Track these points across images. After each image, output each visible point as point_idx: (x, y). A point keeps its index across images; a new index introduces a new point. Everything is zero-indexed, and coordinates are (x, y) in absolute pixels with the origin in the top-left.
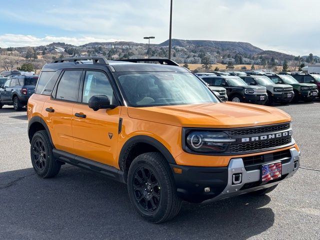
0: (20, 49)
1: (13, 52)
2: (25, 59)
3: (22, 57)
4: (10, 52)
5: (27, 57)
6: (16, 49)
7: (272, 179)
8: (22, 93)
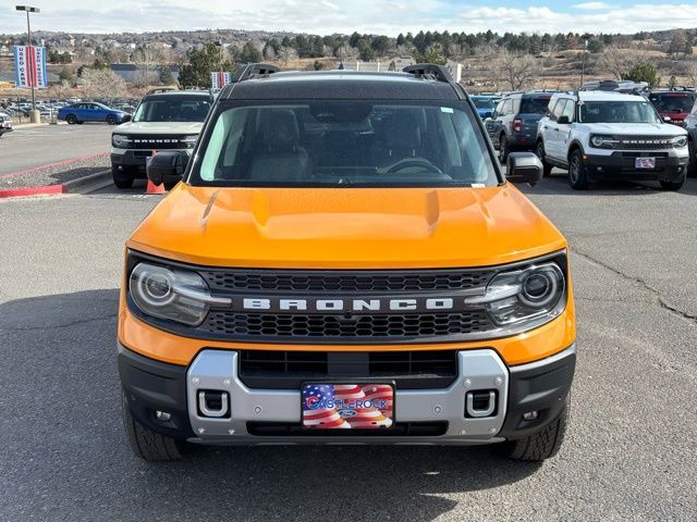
0: (659, 36)
1: (645, 43)
2: (664, 55)
3: (662, 50)
4: (638, 42)
5: (670, 52)
6: (652, 35)
7: (346, 425)
8: (513, 128)
